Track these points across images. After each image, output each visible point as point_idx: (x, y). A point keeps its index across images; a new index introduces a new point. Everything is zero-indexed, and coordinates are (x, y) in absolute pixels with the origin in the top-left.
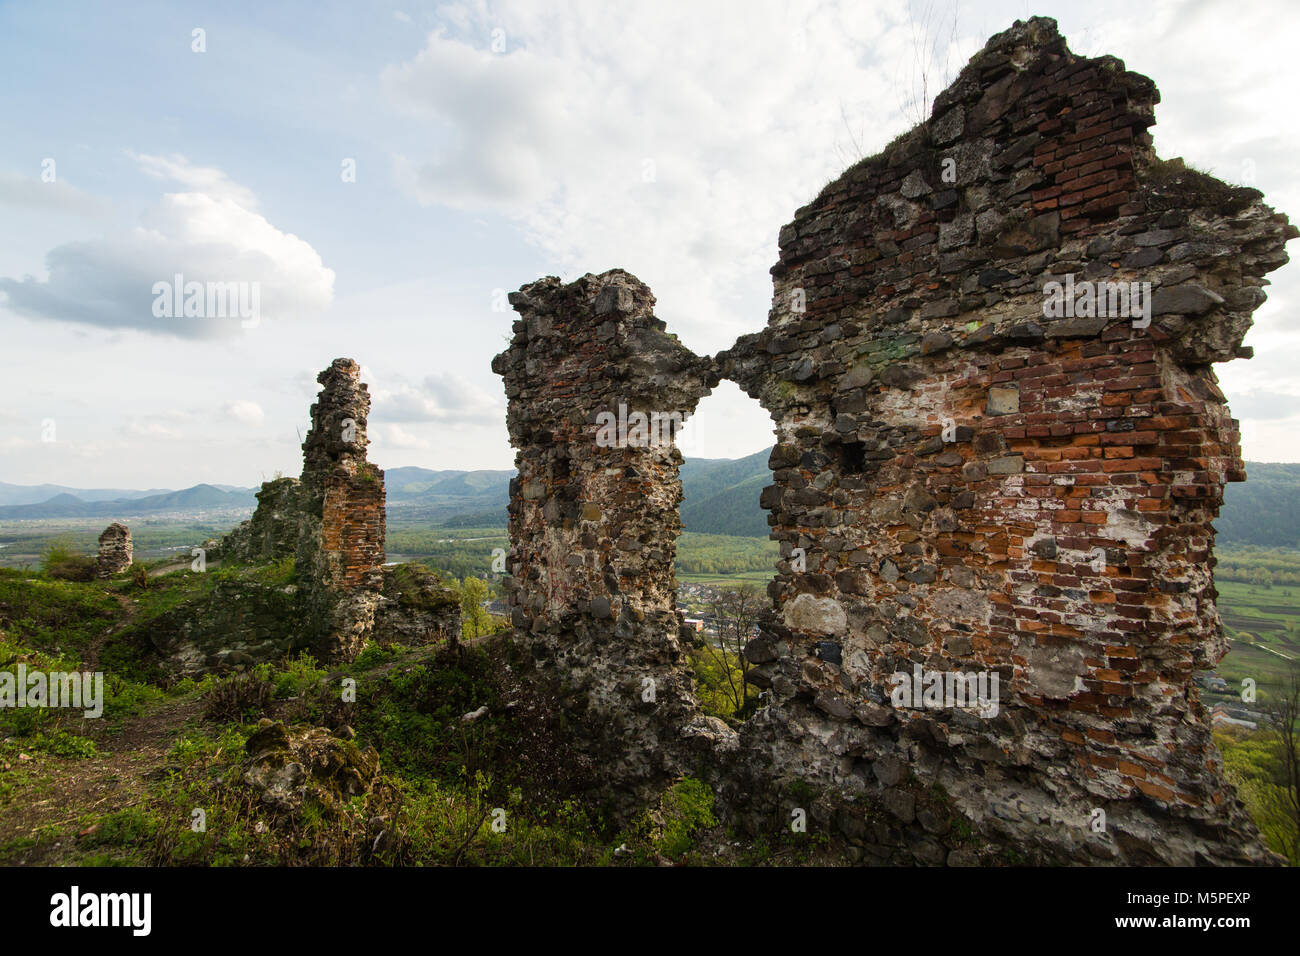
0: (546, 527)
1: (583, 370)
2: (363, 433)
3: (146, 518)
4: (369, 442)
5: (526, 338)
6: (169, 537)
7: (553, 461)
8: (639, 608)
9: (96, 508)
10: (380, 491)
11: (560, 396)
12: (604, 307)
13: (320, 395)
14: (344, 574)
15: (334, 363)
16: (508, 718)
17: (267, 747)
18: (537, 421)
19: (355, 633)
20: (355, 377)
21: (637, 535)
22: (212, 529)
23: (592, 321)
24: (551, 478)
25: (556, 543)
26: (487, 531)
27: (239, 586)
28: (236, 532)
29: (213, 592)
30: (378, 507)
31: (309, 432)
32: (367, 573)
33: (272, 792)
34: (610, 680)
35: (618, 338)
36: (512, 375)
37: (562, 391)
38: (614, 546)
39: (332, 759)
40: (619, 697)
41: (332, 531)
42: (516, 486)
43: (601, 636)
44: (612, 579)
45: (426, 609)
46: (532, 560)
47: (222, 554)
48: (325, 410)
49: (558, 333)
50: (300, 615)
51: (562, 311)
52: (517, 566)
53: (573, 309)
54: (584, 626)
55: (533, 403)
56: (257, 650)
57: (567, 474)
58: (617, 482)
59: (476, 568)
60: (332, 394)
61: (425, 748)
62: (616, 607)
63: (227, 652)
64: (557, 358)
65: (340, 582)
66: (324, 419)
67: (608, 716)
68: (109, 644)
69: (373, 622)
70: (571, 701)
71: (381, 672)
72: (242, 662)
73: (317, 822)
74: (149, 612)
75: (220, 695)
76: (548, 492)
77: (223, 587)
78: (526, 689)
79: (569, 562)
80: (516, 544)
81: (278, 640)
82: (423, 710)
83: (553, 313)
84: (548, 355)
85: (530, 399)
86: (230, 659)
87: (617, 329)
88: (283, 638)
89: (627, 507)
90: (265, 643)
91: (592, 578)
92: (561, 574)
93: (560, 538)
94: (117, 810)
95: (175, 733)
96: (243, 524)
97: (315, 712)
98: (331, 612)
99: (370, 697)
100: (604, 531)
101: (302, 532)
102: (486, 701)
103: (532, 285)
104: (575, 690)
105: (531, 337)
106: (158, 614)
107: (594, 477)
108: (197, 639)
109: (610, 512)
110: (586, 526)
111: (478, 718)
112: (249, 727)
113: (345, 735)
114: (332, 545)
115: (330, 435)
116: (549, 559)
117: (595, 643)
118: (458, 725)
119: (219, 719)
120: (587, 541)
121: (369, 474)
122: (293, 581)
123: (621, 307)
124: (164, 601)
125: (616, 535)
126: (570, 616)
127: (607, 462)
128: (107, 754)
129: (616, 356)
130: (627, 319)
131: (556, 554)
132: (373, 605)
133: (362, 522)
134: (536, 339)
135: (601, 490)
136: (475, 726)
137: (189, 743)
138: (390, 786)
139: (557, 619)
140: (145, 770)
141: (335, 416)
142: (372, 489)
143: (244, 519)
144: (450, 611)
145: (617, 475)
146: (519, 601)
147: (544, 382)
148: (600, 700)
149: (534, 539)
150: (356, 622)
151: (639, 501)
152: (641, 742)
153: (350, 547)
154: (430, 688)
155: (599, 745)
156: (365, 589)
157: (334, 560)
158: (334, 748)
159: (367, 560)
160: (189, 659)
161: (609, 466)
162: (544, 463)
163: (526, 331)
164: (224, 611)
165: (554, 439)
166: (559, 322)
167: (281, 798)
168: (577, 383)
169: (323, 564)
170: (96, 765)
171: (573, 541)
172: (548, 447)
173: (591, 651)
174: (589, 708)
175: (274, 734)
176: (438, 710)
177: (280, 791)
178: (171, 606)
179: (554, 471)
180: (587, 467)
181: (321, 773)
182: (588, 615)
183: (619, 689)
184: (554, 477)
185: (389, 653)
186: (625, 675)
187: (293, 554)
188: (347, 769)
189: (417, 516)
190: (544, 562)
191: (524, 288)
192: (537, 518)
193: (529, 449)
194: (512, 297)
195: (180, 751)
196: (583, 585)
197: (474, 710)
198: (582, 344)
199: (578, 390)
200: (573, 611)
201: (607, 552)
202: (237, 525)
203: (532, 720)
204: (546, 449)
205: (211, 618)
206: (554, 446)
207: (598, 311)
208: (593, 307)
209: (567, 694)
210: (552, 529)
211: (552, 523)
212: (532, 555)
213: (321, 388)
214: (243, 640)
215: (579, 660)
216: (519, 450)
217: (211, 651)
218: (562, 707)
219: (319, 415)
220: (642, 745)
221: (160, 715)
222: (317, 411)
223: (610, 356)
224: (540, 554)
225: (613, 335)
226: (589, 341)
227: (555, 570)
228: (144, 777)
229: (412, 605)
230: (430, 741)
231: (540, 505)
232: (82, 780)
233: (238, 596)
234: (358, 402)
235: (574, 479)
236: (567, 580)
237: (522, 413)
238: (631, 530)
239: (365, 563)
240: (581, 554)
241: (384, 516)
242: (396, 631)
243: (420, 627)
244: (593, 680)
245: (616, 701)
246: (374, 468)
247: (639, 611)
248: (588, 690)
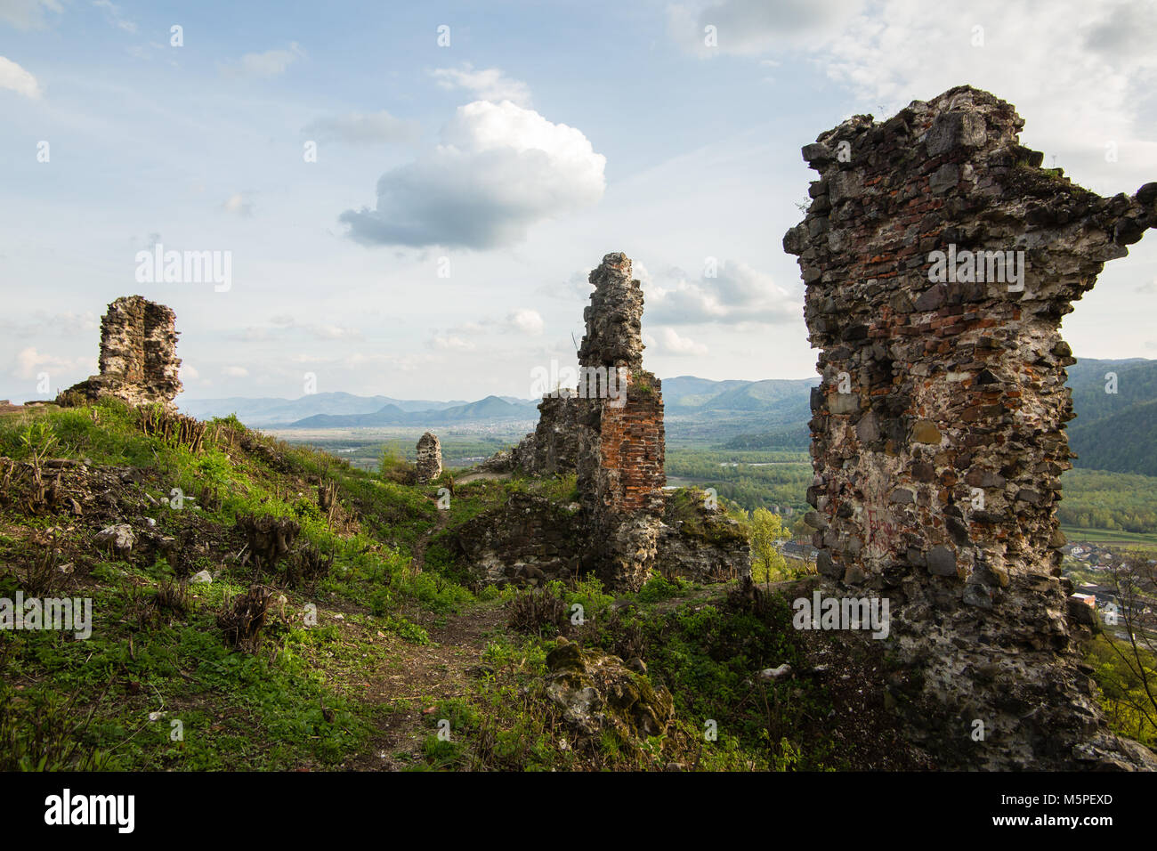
0: (861, 451)
1: (909, 236)
2: (638, 337)
3: (449, 429)
4: (644, 347)
5: (827, 202)
6: (467, 448)
7: (869, 363)
8: (1001, 568)
9: (412, 418)
10: (658, 402)
11: (877, 276)
12: (942, 143)
13: (592, 296)
14: (624, 495)
15: (605, 260)
16: (817, 683)
17: (566, 666)
18: (846, 312)
19: (638, 560)
20: (625, 274)
21: (997, 467)
22: (501, 441)
23: (922, 168)
24: (867, 387)
25: (874, 473)
26: (777, 454)
27: (528, 500)
28: (522, 444)
29: (506, 504)
30: (656, 422)
31: (584, 338)
32: (647, 496)
33: (572, 711)
34: (956, 660)
35: (963, 185)
36: (811, 254)
37: (880, 269)
38: (961, 480)
39: (626, 691)
40: (970, 683)
41: (609, 447)
42: (820, 397)
43: (941, 599)
44: (959, 526)
45: (710, 542)
46: (842, 491)
47: (512, 466)
48: (599, 313)
49: (872, 191)
50: (585, 534)
51: (877, 159)
52: (822, 499)
53: (894, 154)
54: (917, 584)
55: (840, 289)
56: (548, 566)
57: (889, 380)
58: (965, 391)
59: (765, 499)
60: (604, 295)
61: (720, 699)
62: (964, 562)
63: (522, 565)
64: (871, 226)
65: (621, 504)
66: (597, 323)
67: (952, 705)
68: (430, 544)
69: (655, 551)
70: (899, 678)
71: (669, 606)
72: (535, 576)
73: (616, 754)
74: (458, 518)
75: (520, 606)
76: (862, 406)
77: (515, 500)
78: (838, 653)
79: (895, 499)
80: (821, 471)
81: (565, 558)
82: (717, 655)
83: (865, 164)
84: (858, 222)
85: (835, 283)
86: (524, 571)
87: (961, 174)
88: (570, 557)
89: (981, 426)
90: (553, 561)
91: (927, 521)
92: (883, 513)
93: (881, 466)
94: (448, 697)
95: (486, 636)
96: (528, 436)
97: (605, 638)
98: (613, 534)
99: (659, 632)
100: (945, 459)
101: (582, 446)
102: (789, 659)
103: (833, 131)
104: (904, 665)
105: (834, 200)
106: (464, 521)
107: (929, 384)
108: (498, 548)
109: (954, 433)
110: (918, 453)
111: (779, 677)
112: (548, 643)
113: (636, 668)
114: (612, 462)
115: (604, 341)
116: (866, 493)
117: (933, 608)
118: (755, 681)
119: (521, 629)
120: (919, 471)
121: (645, 383)
122: (576, 498)
123: (967, 141)
124: (468, 508)
125: (965, 465)
126: (897, 568)
127: (950, 363)
128: (437, 645)
129: (960, 212)
130: (977, 158)
131: (875, 486)
132: (655, 531)
133: (640, 438)
134: (841, 203)
135: (940, 402)
136: (776, 685)
137: (498, 648)
138: (685, 733)
139: (879, 570)
140: (467, 665)
141: (608, 320)
142: (648, 400)
143: (528, 432)
144: (738, 547)
145: (965, 382)
146: (825, 543)
147: (854, 259)
148: (941, 683)
149: (845, 466)
150: (638, 548)
151: (1000, 418)
152: (1005, 750)
153: (628, 465)
154: (723, 632)
155: (940, 741)
156: (647, 513)
157: (614, 478)
158: (628, 681)
159: (647, 481)
160: (491, 567)
161: (952, 369)
162: (856, 367)
163: (827, 193)
164: (517, 523)
165: (870, 335)
166: (874, 175)
167: (581, 720)
168: (901, 256)
169: (603, 482)
170: (430, 653)
171: (900, 470)
172: (862, 345)
173: (927, 617)
174: (925, 691)
175: (570, 654)
176: (733, 660)
177: (578, 712)
178: (474, 514)
179: (871, 377)
180: (919, 370)
181: (618, 704)
182: (924, 570)
183: (969, 673)
184: (871, 385)
185: (676, 587)
186: (979, 657)
187: (574, 470)
188: (641, 705)
189: (695, 434)
190: (860, 495)
191: (823, 137)
192: (848, 439)
193: (834, 349)
194: (808, 152)
195: (492, 654)
196: (914, 530)
197: (774, 666)
198: (907, 201)
199: (902, 266)
200: (900, 562)
201: (950, 487)
202: (523, 438)
203: (846, 691)
204: (858, 349)
205: (506, 529)
206: (870, 343)
207: (931, 151)
208: (924, 146)
209: (894, 667)
210: (870, 453)
211: (869, 446)
212: (843, 486)
213: (594, 288)
214: (535, 555)
215: (910, 627)
216: (822, 351)
217: (509, 561)
218: (887, 683)
219: (593, 319)
220: (1008, 755)
221: (473, 617)
222: (591, 315)
223: (950, 212)
224: (853, 485)
225: (955, 182)
226: (918, 195)
227: (874, 507)
228: (465, 672)
229: (695, 536)
230: (725, 691)
231: (853, 422)
232: (421, 664)
233: (528, 510)
234: (630, 302)
235: (899, 388)
236: (891, 522)
237: (825, 302)
238: (987, 458)
239: (645, 484)
240: (912, 488)
241: (662, 432)
242: (679, 563)
243: (704, 561)
244: (931, 656)
245: (966, 689)
246: (650, 376)
247: (1002, 573)
248: (923, 667)
